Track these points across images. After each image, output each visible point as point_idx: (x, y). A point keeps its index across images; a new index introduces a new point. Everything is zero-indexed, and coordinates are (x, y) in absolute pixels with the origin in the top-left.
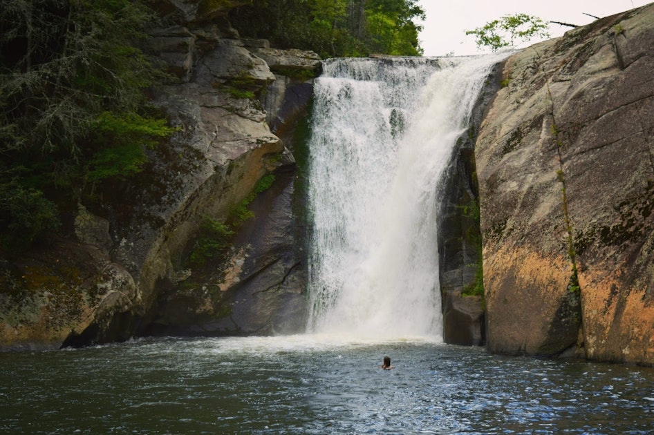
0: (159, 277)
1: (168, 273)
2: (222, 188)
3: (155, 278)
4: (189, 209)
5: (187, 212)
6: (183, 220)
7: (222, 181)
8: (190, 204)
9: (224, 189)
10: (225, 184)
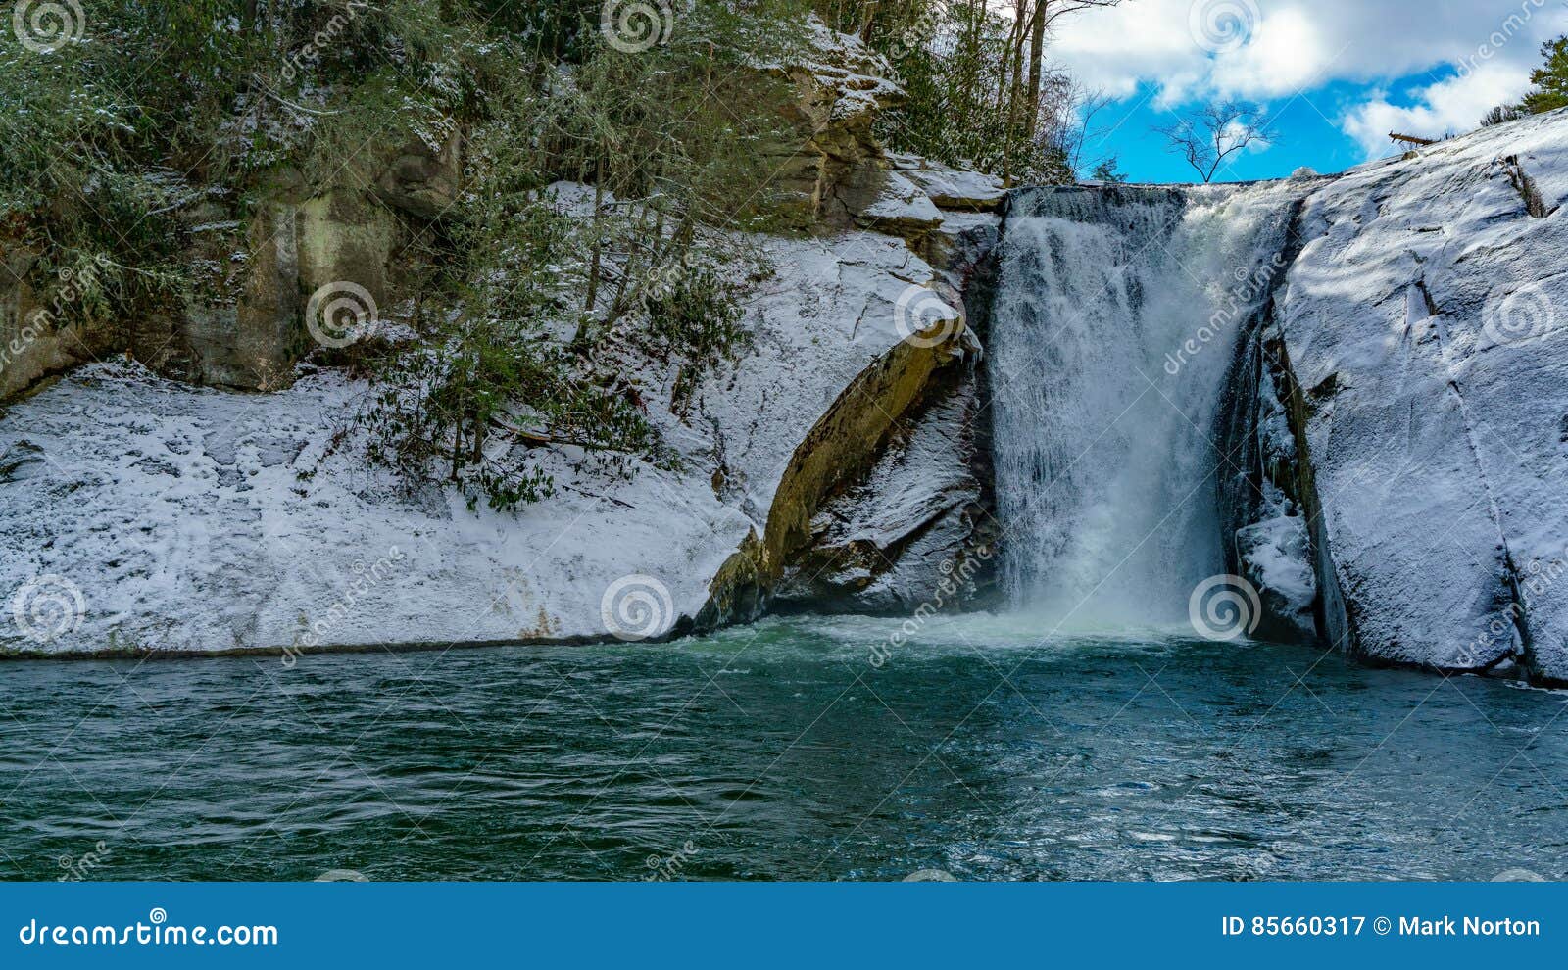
0: (790, 528)
1: (800, 520)
2: (876, 389)
3: (784, 530)
4: (831, 424)
5: (828, 428)
6: (821, 440)
7: (878, 379)
8: (833, 415)
9: (880, 390)
10: (881, 383)
